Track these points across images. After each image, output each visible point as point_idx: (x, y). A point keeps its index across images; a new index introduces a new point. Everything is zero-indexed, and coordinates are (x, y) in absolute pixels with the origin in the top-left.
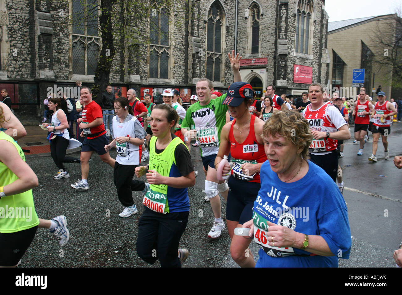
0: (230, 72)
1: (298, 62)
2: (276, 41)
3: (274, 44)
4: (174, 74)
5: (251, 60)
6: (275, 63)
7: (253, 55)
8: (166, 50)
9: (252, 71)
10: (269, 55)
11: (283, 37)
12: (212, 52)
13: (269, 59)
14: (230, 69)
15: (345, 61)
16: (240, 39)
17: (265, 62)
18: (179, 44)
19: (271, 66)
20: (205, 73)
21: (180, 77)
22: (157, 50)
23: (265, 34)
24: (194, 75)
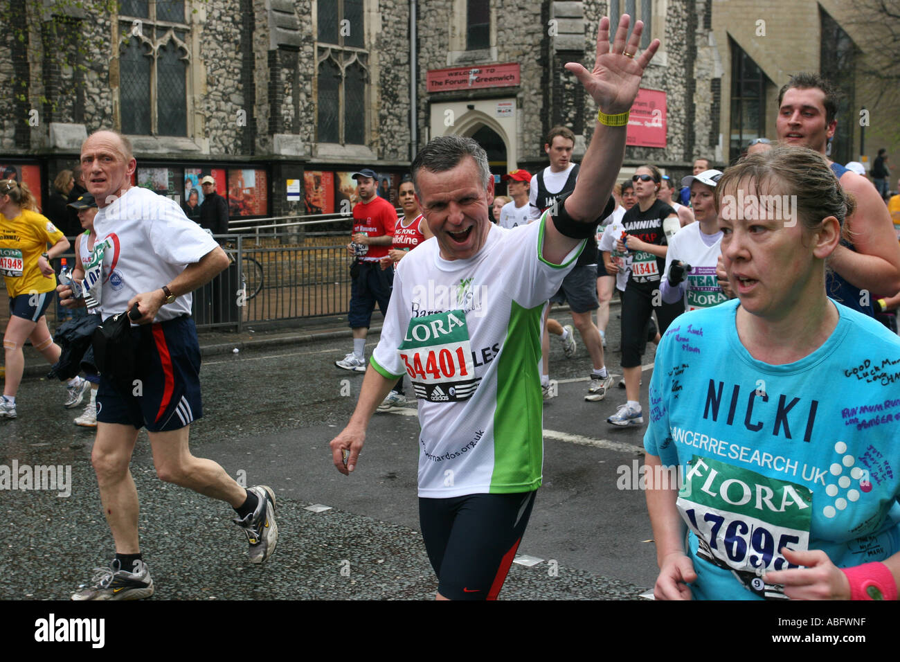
0: (397, 111)
2: (546, 7)
3: (538, 18)
4: (208, 120)
5: (466, 71)
6: (544, 81)
7: (472, 53)
8: (175, 37)
9: (471, 107)
10: (525, 54)
12: (335, 47)
13: (526, 66)
14: (398, 103)
15: (770, 73)
16: (426, 3)
17: (512, 77)
18: (220, 19)
19: (531, 89)
20: (314, 116)
21: (227, 132)
22: (145, 39)
24: (275, 124)
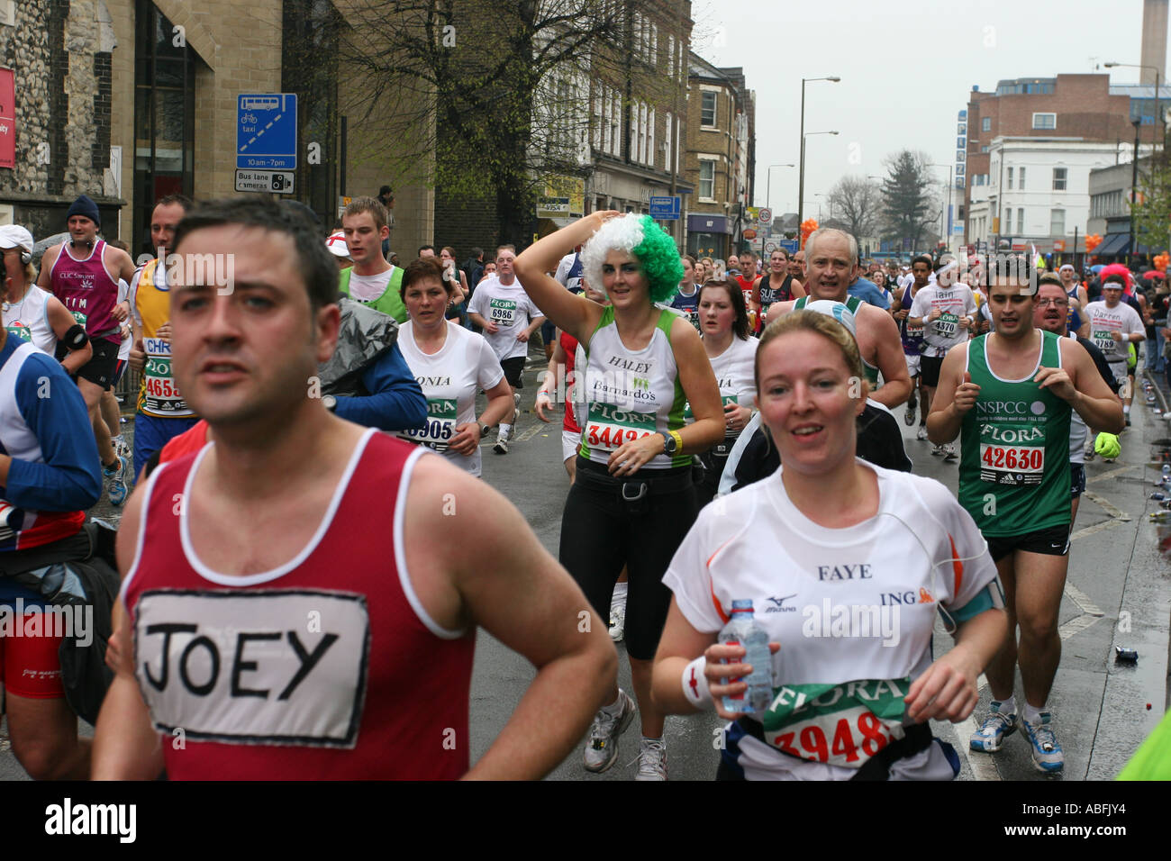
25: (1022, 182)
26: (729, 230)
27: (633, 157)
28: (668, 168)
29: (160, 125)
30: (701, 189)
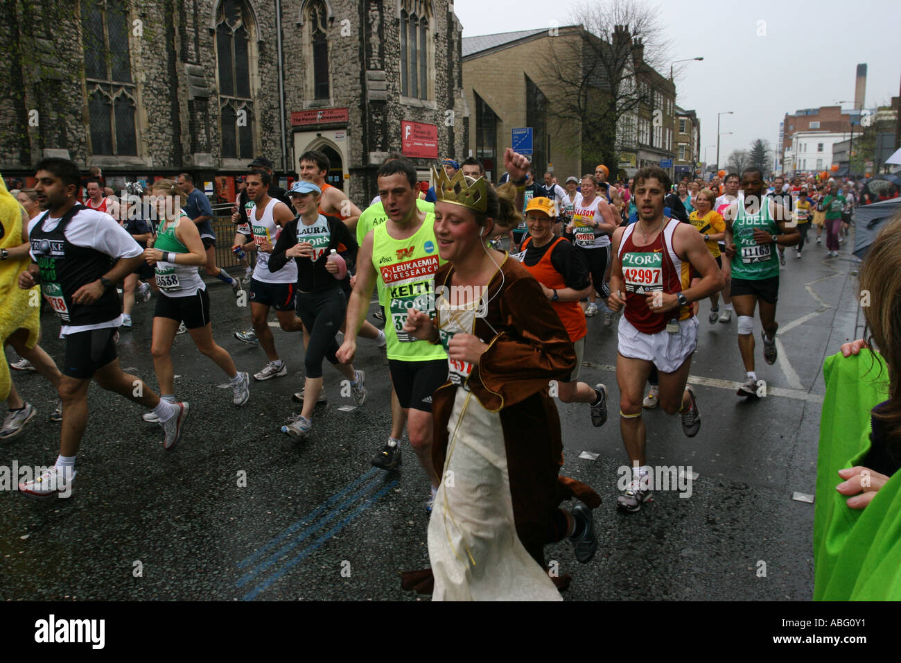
0: (273, 138)
1: (408, 115)
2: (363, 74)
3: (359, 80)
4: (151, 145)
5: (315, 112)
6: (363, 118)
7: (318, 102)
8: (125, 92)
9: (319, 135)
10: (351, 102)
11: (376, 66)
12: (232, 98)
13: (352, 110)
14: (274, 132)
15: (499, 113)
16: (288, 70)
17: (343, 116)
18: (155, 80)
19: (355, 123)
20: (220, 142)
21: (163, 152)
22: (105, 93)
23: (341, 60)
24: (195, 147)
25: (805, 150)
26: (690, 171)
27: (654, 145)
28: (667, 148)
29: (485, 141)
30: (680, 156)
